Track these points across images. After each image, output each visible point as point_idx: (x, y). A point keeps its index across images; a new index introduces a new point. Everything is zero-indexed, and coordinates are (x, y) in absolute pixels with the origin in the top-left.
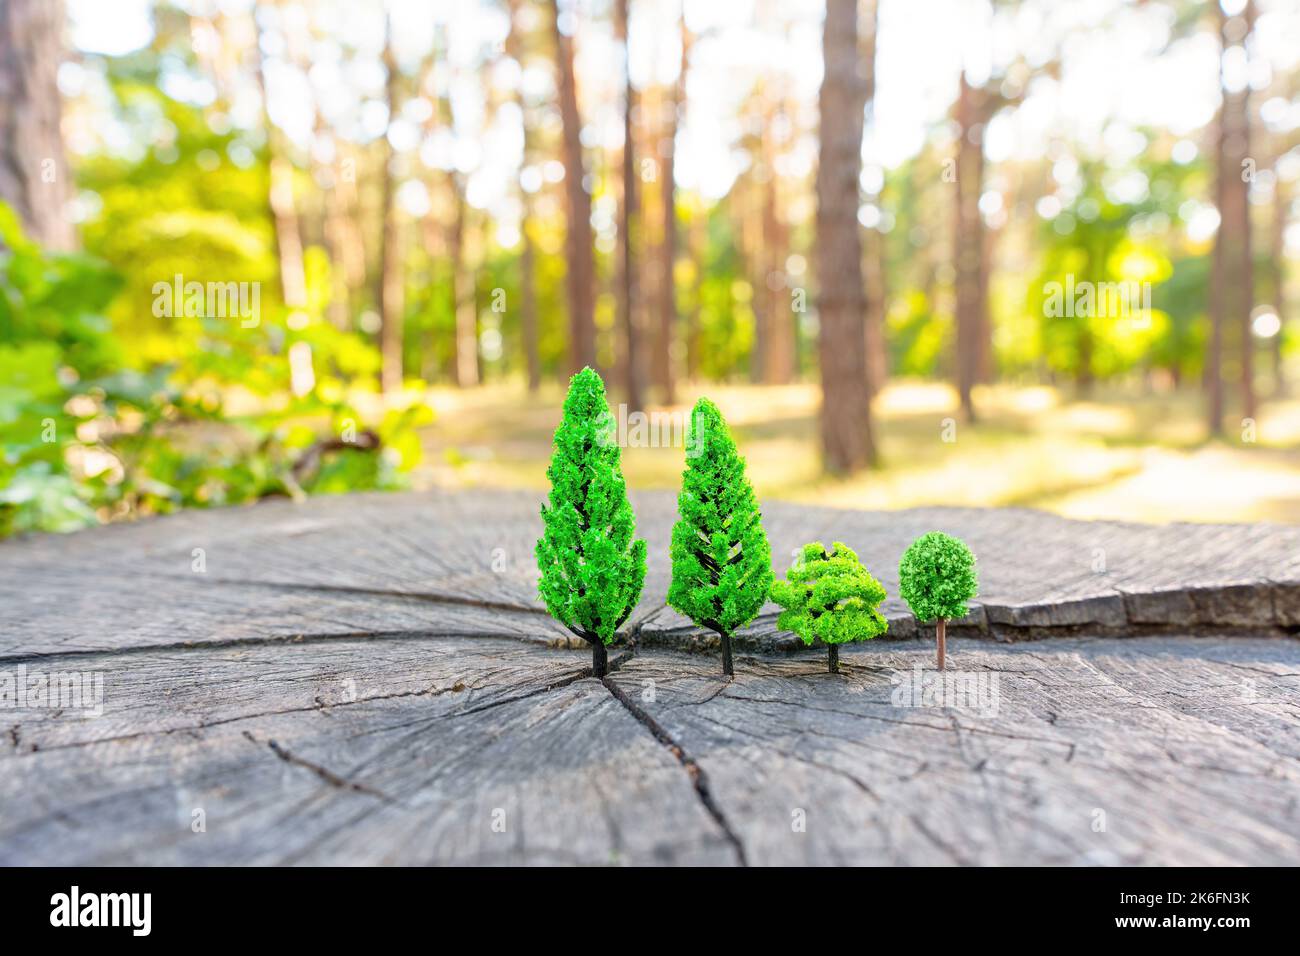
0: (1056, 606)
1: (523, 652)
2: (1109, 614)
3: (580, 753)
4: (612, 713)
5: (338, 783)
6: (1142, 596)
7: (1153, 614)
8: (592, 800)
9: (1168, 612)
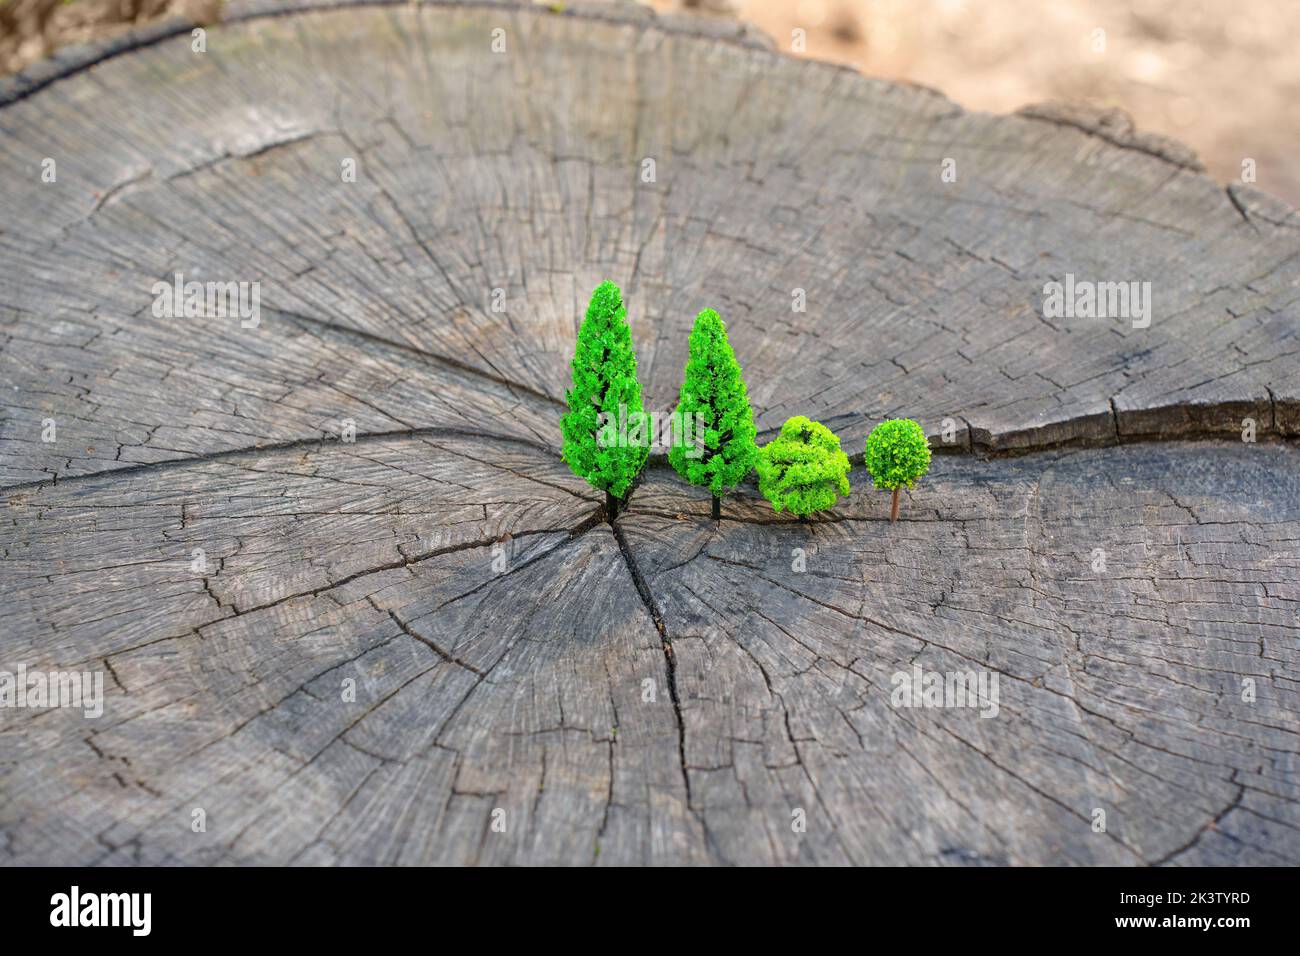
0: (1038, 429)
1: (546, 467)
2: (1096, 429)
3: (596, 628)
4: (618, 577)
5: (446, 658)
6: (1133, 413)
7: (1141, 427)
8: (603, 683)
9: (1160, 424)
